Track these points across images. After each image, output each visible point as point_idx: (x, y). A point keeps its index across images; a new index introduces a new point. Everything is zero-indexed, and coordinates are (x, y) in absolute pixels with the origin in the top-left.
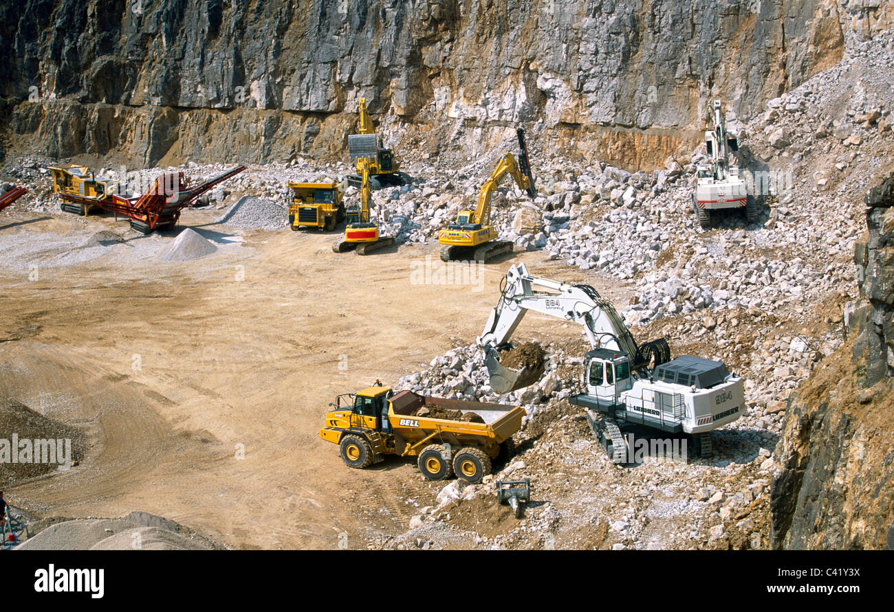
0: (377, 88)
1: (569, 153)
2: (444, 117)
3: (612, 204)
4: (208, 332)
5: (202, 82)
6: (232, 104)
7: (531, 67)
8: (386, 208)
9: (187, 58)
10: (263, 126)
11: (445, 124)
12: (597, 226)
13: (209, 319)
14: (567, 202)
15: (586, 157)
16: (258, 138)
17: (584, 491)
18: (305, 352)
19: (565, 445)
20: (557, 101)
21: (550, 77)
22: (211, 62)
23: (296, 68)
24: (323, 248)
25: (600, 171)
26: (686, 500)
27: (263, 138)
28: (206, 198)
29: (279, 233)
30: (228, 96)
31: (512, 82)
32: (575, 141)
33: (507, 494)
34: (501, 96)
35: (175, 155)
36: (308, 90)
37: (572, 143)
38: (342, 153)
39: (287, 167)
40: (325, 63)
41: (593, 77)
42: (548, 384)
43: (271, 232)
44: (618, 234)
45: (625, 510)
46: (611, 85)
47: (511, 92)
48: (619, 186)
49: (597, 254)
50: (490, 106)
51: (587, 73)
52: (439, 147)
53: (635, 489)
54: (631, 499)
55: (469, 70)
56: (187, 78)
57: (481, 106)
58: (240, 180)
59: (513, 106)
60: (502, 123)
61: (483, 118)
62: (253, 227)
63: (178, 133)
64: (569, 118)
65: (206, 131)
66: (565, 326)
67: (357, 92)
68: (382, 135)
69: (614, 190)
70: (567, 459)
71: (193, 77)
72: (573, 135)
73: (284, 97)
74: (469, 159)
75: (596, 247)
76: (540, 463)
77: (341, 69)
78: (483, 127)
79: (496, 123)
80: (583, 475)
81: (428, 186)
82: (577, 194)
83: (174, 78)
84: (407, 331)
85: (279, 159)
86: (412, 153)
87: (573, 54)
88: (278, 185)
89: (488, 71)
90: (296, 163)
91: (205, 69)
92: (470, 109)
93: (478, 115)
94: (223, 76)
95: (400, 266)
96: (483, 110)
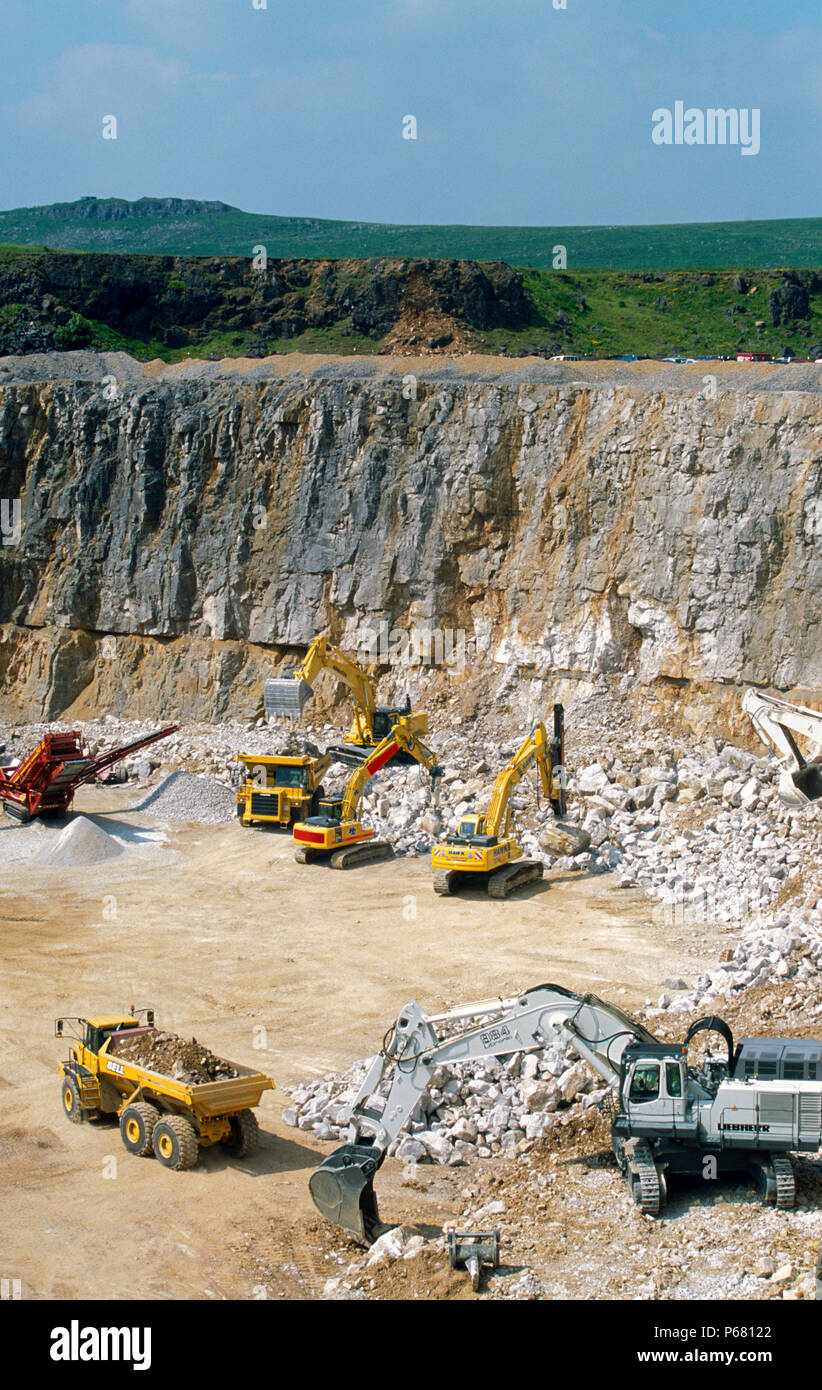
0: (389, 615)
1: (669, 724)
2: (488, 662)
3: (725, 804)
4: (85, 978)
5: (132, 596)
6: (175, 631)
7: (621, 591)
8: (385, 797)
9: (112, 559)
10: (219, 666)
11: (489, 672)
12: (695, 837)
13: (91, 957)
14: (657, 799)
15: (696, 730)
16: (210, 683)
17: (586, 1253)
18: (223, 1014)
19: (573, 1179)
20: (656, 643)
21: (647, 606)
22: (146, 566)
23: (271, 579)
24: (282, 857)
25: (714, 752)
26: (738, 1275)
27: (218, 684)
28: (123, 771)
29: (220, 829)
30: (169, 618)
31: (591, 612)
32: (680, 705)
33: (463, 1253)
34: (573, 633)
35: (87, 704)
36: (287, 614)
37: (676, 708)
38: (333, 711)
39: (250, 729)
40: (313, 574)
41: (711, 609)
42: (570, 1081)
43: (210, 827)
44: (725, 852)
45: (642, 1286)
46: (737, 622)
47: (588, 627)
48: (737, 777)
49: (690, 881)
50: (557, 647)
51: (702, 603)
52: (477, 707)
53: (665, 1254)
54: (655, 1270)
55: (527, 591)
56: (109, 588)
57: (542, 647)
58: (176, 747)
59: (592, 649)
60: (573, 675)
61: (546, 665)
62: (184, 818)
63: (93, 671)
64: (673, 669)
65: (135, 669)
66: (622, 991)
67: (360, 619)
68: (395, 686)
69: (729, 782)
70: (571, 1200)
71: (118, 588)
72: (678, 696)
73: (252, 623)
74: (521, 727)
75: (691, 870)
76: (529, 1205)
77: (337, 584)
78: (545, 680)
79: (565, 673)
80: (590, 1228)
81: (451, 766)
82: (673, 786)
83: (91, 588)
84: (382, 990)
85: (240, 717)
86: (437, 715)
87: (683, 573)
88: (230, 756)
89: (555, 595)
90: (265, 723)
91: (137, 576)
92: (527, 651)
93: (537, 661)
94: (163, 587)
95: (392, 887)
96: (546, 653)
